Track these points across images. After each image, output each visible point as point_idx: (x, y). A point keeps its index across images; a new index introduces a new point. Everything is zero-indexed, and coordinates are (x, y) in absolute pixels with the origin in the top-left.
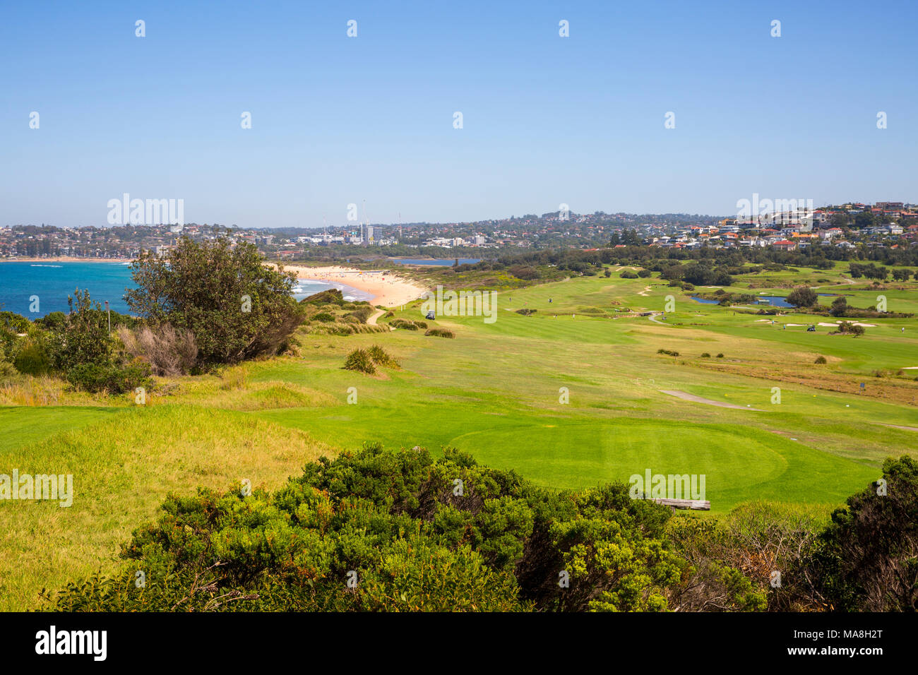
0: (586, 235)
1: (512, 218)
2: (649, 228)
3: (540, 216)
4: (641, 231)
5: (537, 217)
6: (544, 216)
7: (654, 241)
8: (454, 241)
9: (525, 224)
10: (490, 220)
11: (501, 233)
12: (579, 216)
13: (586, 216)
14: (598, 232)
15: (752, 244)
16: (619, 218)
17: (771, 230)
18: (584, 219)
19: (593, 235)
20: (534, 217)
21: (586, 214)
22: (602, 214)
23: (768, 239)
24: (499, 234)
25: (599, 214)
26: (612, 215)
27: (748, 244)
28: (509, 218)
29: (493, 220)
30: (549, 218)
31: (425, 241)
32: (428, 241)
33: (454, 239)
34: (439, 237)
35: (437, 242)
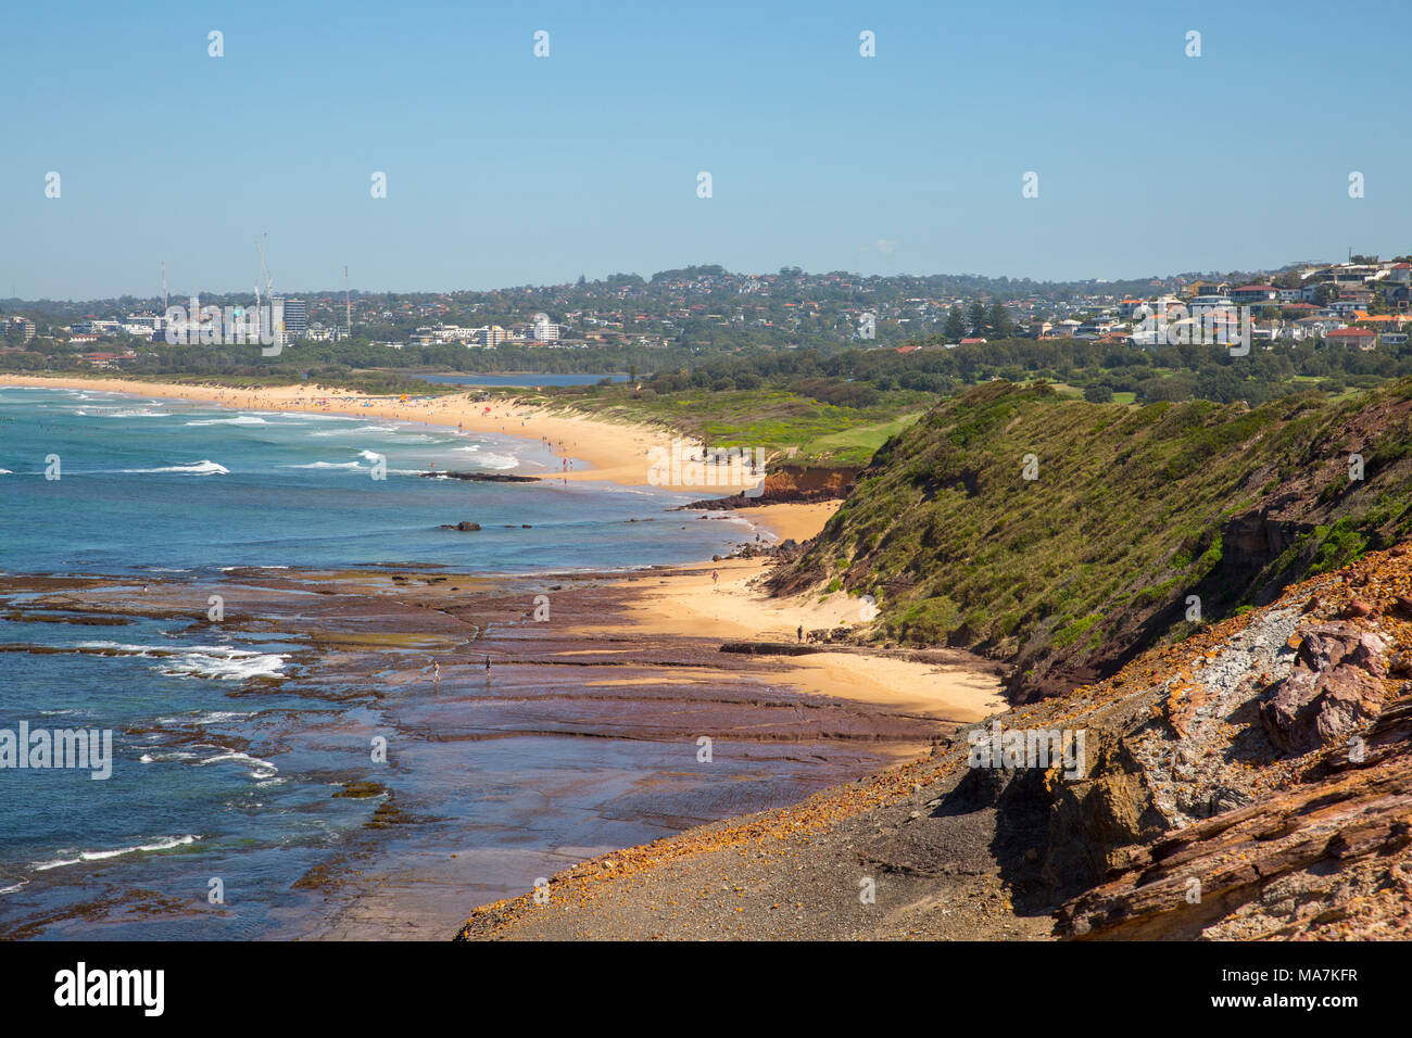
0: (782, 321)
1: (582, 281)
2: (922, 307)
3: (648, 278)
4: (905, 314)
5: (641, 279)
6: (657, 277)
7: (1045, 329)
8: (489, 335)
9: (621, 296)
10: (529, 287)
11: (584, 315)
12: (743, 279)
13: (761, 279)
14: (808, 316)
15: (1274, 337)
16: (837, 284)
17: (1307, 306)
18: (757, 286)
19: (798, 322)
20: (635, 281)
21: (759, 275)
22: (796, 273)
23: (1308, 325)
24: (581, 319)
25: (790, 275)
26: (820, 277)
27: (1265, 335)
28: (574, 281)
29: (537, 285)
30: (673, 282)
31: (415, 332)
32: (422, 333)
33: (486, 328)
34: (444, 324)
35: (446, 334)
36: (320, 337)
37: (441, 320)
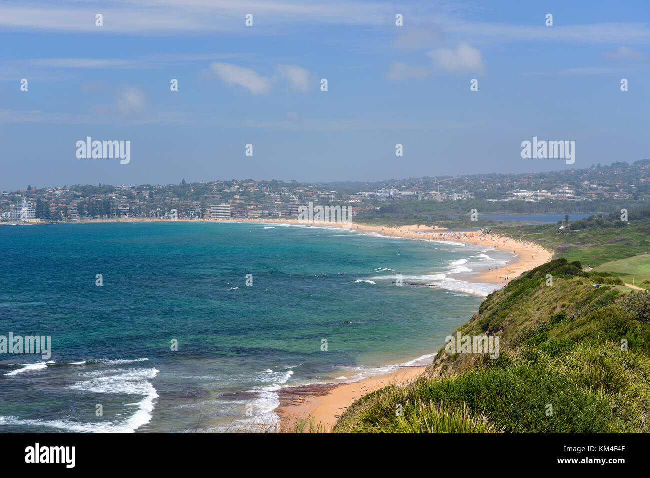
8: (539, 194)
9: (616, 173)
24: (589, 186)
31: (506, 194)
32: (509, 194)
33: (538, 192)
34: (520, 190)
35: (520, 195)
36: (460, 198)
37: (518, 188)
